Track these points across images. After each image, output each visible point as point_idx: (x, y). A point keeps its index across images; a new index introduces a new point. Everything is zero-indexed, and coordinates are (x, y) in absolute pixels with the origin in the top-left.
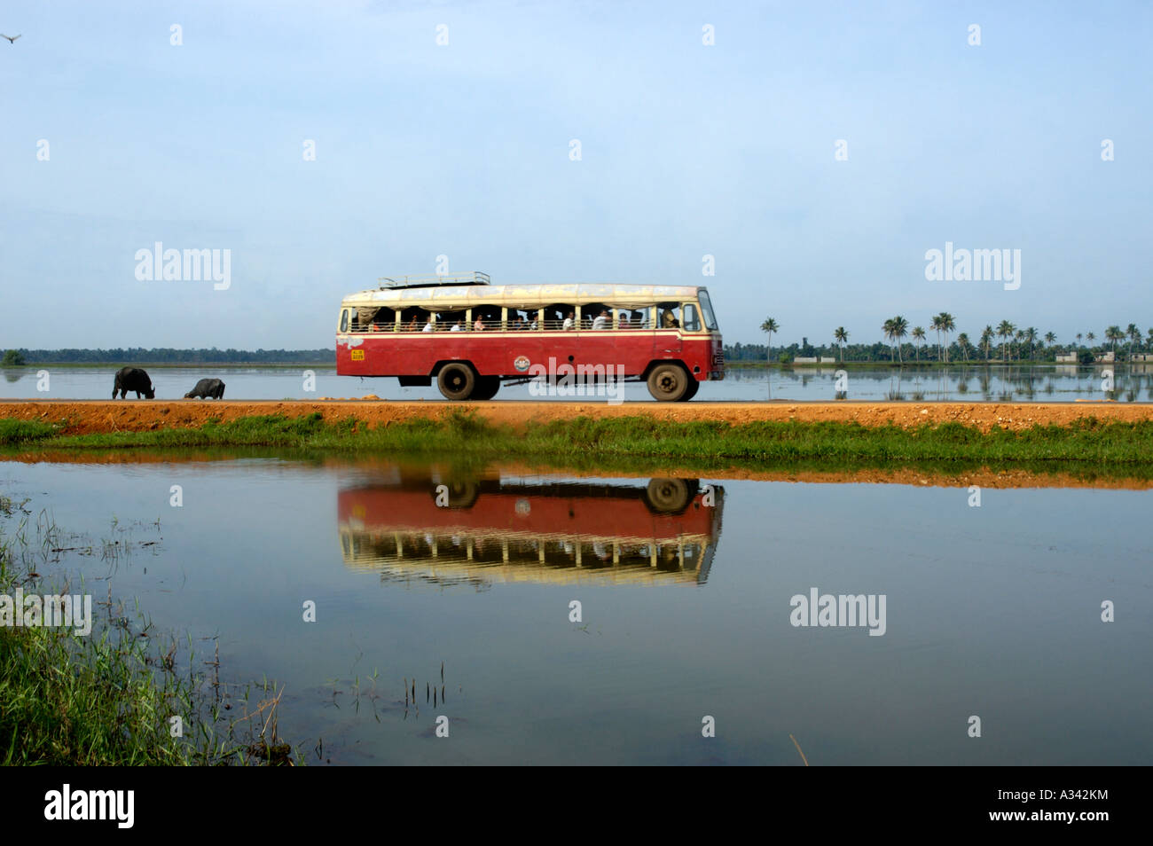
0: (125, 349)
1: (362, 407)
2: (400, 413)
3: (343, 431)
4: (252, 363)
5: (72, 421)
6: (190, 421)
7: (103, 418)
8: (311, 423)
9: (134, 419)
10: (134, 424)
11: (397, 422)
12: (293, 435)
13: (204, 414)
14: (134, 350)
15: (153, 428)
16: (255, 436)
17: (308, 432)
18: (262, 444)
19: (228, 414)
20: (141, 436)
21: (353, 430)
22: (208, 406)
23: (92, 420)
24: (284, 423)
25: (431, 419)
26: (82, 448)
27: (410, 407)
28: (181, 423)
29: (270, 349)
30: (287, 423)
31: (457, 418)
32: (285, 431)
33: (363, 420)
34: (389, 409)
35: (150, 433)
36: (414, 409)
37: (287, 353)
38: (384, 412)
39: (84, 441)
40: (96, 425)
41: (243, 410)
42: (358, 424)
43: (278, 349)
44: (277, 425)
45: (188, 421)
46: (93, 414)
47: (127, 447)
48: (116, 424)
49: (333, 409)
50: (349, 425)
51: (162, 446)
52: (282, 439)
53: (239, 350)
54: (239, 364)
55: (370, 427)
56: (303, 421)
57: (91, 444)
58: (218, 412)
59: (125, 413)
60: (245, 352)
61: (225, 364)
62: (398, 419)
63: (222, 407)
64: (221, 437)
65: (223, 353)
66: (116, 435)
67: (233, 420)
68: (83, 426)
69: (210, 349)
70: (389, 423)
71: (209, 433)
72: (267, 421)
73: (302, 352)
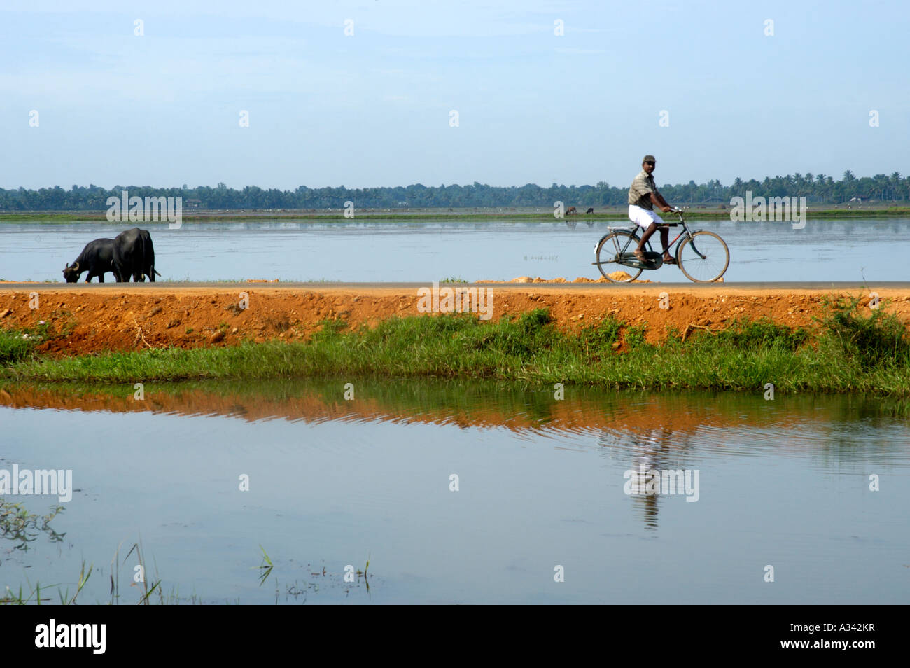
0: (67, 188)
1: (630, 298)
2: (710, 310)
3: (595, 348)
4: (290, 212)
5: (58, 326)
6: (288, 326)
7: (117, 320)
8: (530, 330)
9: (179, 323)
10: (179, 332)
11: (708, 329)
12: (497, 356)
13: (315, 311)
14: (82, 189)
15: (219, 339)
16: (422, 358)
17: (528, 351)
18: (439, 374)
19: (361, 312)
20: (200, 357)
21: (616, 344)
22: (321, 298)
23: (97, 324)
24: (476, 331)
25: (780, 324)
26: (93, 381)
27: (730, 298)
28: (271, 330)
29: (319, 187)
30: (480, 333)
31: (844, 322)
32: (480, 346)
33: (636, 325)
34: (687, 302)
35: (217, 351)
36: (740, 302)
37: (349, 192)
38: (677, 308)
39: (94, 368)
40: (105, 335)
41: (390, 304)
42: (626, 333)
43: (334, 186)
44: (461, 336)
45: (282, 326)
46: (98, 313)
47: (178, 379)
48: (143, 332)
49: (571, 303)
50: (608, 335)
51: (246, 378)
52: (477, 363)
53: (265, 188)
54: (268, 212)
55: (650, 339)
56: (512, 327)
57: (109, 373)
58: (341, 309)
59: (159, 311)
60: (276, 192)
61: (242, 214)
62: (709, 323)
63: (348, 297)
64: (355, 360)
65: (238, 193)
66: (152, 356)
67: (373, 325)
68: (81, 337)
69: (214, 186)
70: (690, 331)
71: (327, 350)
72: (442, 327)
73: (376, 191)
